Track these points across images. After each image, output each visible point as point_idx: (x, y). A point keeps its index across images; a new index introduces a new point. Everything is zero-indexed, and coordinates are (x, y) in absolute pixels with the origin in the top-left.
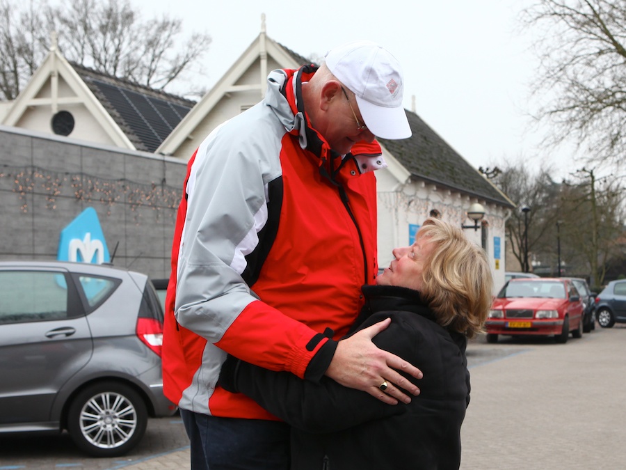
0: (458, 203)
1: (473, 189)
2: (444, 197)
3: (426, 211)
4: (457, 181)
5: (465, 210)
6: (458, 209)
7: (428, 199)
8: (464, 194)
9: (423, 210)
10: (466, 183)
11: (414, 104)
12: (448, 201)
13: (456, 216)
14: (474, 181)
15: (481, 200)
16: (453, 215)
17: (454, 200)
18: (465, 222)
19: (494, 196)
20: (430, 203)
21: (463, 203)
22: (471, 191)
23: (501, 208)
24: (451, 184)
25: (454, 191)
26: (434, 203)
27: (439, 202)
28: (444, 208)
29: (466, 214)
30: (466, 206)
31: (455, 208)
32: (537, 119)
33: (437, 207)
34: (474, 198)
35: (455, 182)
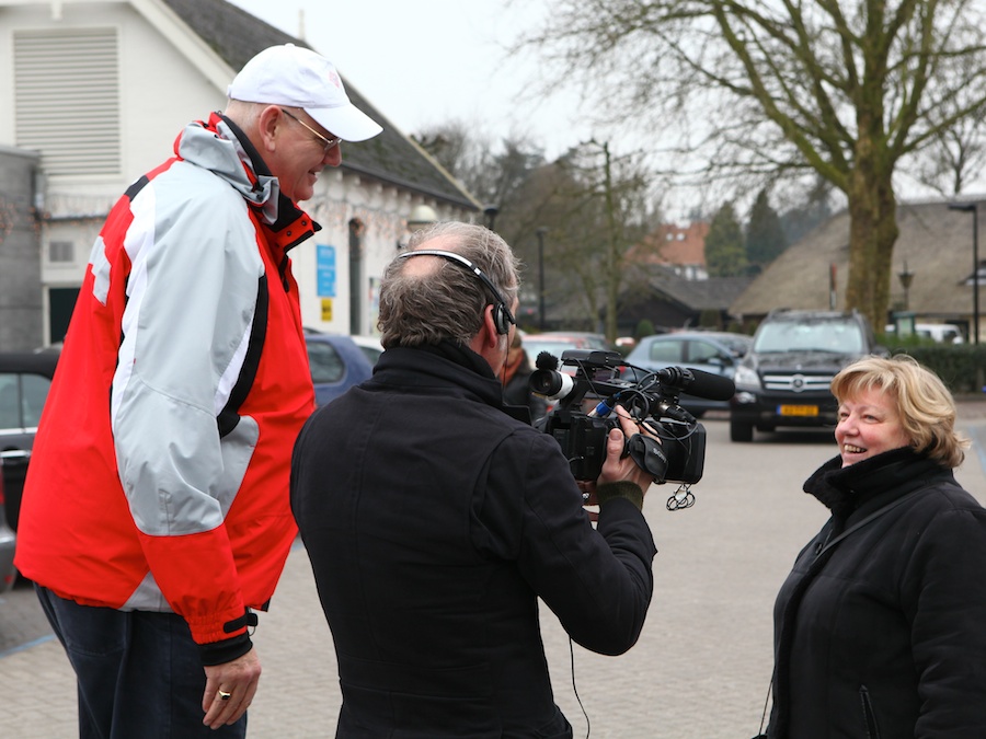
0: (391, 206)
1: (414, 179)
2: (371, 196)
3: (342, 221)
4: (389, 166)
5: (402, 217)
6: (393, 215)
7: (345, 201)
8: (402, 189)
9: (338, 219)
10: (403, 169)
12: (376, 202)
13: (388, 229)
14: (414, 165)
15: (428, 198)
16: (384, 226)
17: (385, 200)
18: (402, 237)
19: (447, 191)
20: (349, 208)
21: (399, 204)
22: (412, 184)
24: (381, 172)
25: (387, 185)
26: (354, 207)
27: (362, 206)
28: (371, 216)
29: (404, 223)
30: (405, 210)
31: (387, 214)
33: (359, 214)
34: (419, 195)
35: (387, 169)
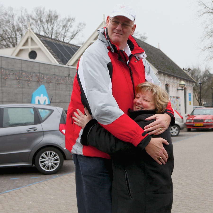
0: (175, 81)
1: (181, 76)
2: (170, 79)
3: (164, 84)
4: (175, 73)
5: (178, 84)
6: (176, 83)
7: (164, 80)
8: (177, 78)
9: (163, 84)
10: (178, 74)
11: (159, 46)
12: (172, 80)
13: (175, 86)
14: (181, 73)
15: (184, 80)
16: (174, 86)
17: (174, 80)
18: (178, 88)
19: (188, 78)
20: (165, 81)
21: (177, 81)
22: (180, 77)
23: (191, 83)
24: (173, 74)
25: (174, 77)
26: (167, 81)
27: (168, 81)
28: (171, 83)
30: (178, 82)
31: (175, 83)
32: (204, 50)
33: (168, 83)
34: (181, 79)
35: (174, 74)
